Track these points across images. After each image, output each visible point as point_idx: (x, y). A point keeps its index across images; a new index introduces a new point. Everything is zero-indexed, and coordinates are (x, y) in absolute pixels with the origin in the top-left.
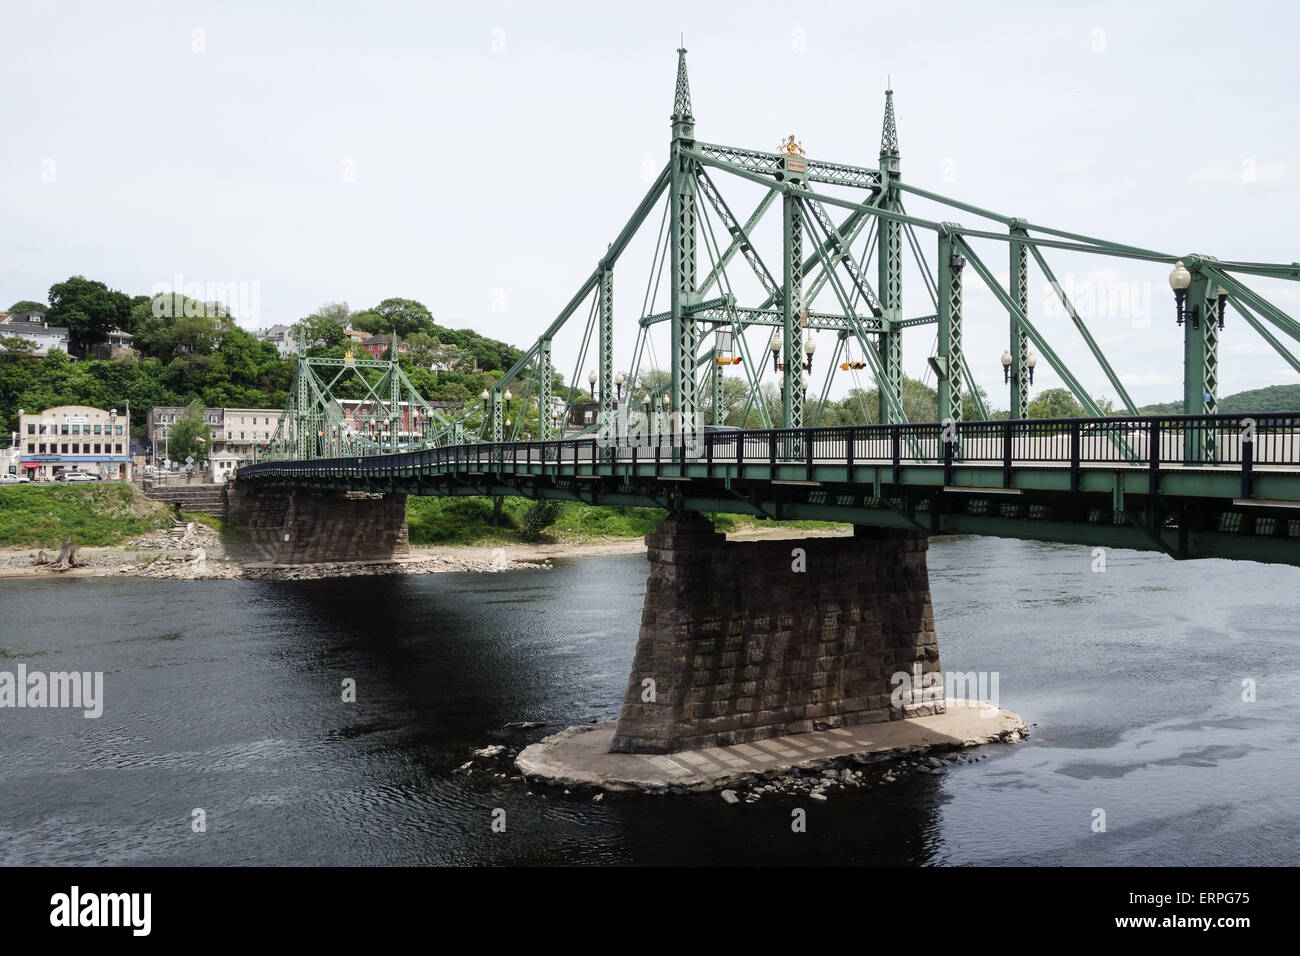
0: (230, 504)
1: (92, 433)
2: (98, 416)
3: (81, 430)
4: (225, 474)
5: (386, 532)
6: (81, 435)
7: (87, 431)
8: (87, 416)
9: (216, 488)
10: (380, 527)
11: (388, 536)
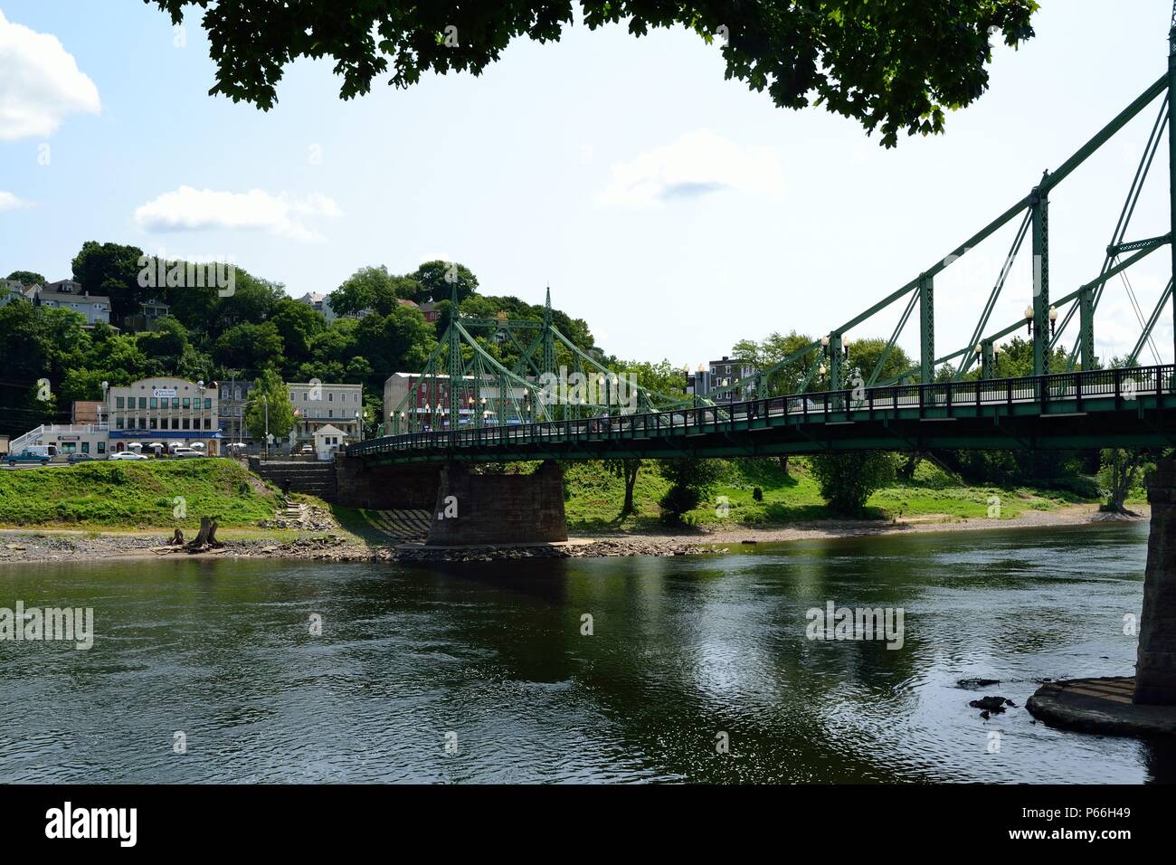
0: (339, 484)
1: (181, 408)
2: (187, 388)
3: (170, 405)
4: (331, 450)
5: (543, 511)
6: (170, 410)
7: (176, 406)
8: (176, 388)
9: (322, 467)
10: (537, 506)
11: (545, 515)
